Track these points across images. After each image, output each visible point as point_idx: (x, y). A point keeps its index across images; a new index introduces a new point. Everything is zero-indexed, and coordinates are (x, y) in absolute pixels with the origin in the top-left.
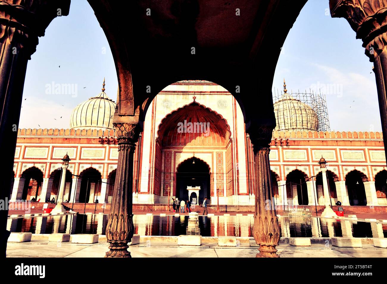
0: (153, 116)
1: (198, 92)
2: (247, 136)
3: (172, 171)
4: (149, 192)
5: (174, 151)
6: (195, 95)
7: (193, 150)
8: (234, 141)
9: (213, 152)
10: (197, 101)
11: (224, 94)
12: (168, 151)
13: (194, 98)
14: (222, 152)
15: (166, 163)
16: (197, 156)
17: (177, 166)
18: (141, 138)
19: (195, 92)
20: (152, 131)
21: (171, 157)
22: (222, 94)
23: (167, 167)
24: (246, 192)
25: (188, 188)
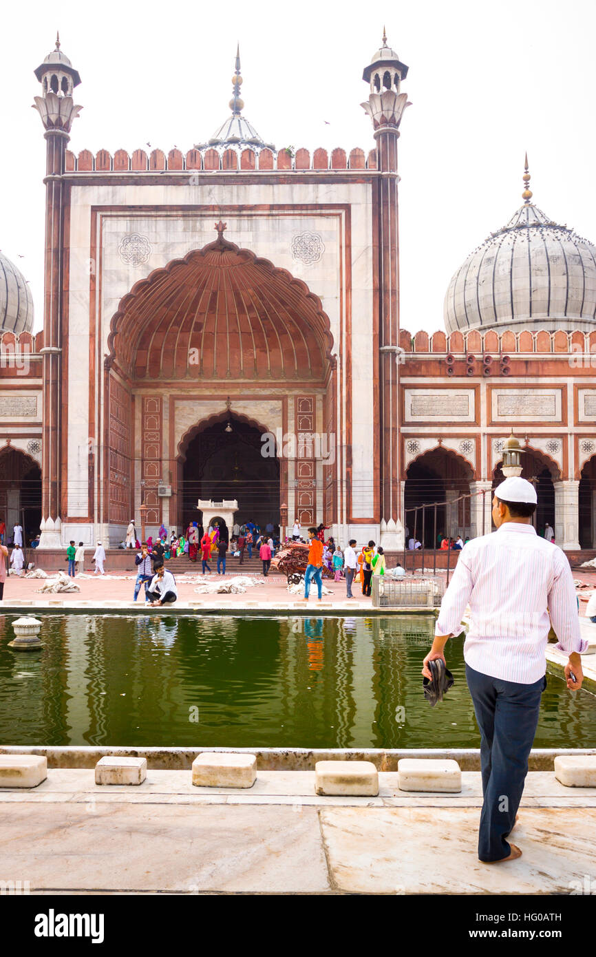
0: (95, 290)
1: (232, 208)
2: (382, 348)
3: (166, 455)
4: (93, 518)
5: (170, 395)
6: (222, 218)
7: (226, 393)
8: (341, 364)
9: (286, 396)
10: (229, 237)
11: (314, 212)
12: (152, 396)
13: (221, 228)
14: (314, 397)
15: (148, 431)
16: (239, 408)
17: (178, 439)
18: (61, 359)
19: (220, 208)
20: (92, 335)
21: (161, 414)
22: (307, 215)
23: (151, 442)
24: (370, 515)
25: (202, 504)
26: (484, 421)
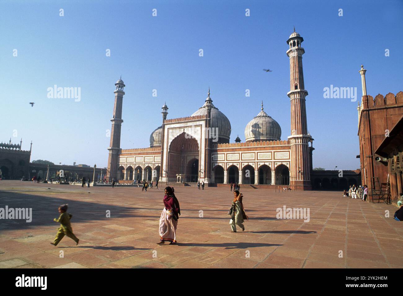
0: (167, 141)
1: (185, 127)
3: (185, 166)
4: (166, 177)
5: (186, 156)
7: (194, 155)
8: (200, 151)
11: (197, 126)
13: (184, 130)
15: (183, 162)
17: (187, 163)
18: (163, 152)
21: (185, 159)
24: (203, 177)
25: (177, 175)
26: (226, 160)
